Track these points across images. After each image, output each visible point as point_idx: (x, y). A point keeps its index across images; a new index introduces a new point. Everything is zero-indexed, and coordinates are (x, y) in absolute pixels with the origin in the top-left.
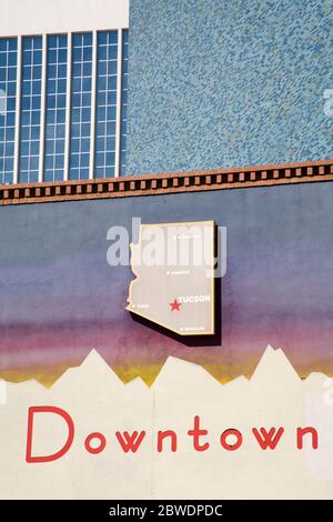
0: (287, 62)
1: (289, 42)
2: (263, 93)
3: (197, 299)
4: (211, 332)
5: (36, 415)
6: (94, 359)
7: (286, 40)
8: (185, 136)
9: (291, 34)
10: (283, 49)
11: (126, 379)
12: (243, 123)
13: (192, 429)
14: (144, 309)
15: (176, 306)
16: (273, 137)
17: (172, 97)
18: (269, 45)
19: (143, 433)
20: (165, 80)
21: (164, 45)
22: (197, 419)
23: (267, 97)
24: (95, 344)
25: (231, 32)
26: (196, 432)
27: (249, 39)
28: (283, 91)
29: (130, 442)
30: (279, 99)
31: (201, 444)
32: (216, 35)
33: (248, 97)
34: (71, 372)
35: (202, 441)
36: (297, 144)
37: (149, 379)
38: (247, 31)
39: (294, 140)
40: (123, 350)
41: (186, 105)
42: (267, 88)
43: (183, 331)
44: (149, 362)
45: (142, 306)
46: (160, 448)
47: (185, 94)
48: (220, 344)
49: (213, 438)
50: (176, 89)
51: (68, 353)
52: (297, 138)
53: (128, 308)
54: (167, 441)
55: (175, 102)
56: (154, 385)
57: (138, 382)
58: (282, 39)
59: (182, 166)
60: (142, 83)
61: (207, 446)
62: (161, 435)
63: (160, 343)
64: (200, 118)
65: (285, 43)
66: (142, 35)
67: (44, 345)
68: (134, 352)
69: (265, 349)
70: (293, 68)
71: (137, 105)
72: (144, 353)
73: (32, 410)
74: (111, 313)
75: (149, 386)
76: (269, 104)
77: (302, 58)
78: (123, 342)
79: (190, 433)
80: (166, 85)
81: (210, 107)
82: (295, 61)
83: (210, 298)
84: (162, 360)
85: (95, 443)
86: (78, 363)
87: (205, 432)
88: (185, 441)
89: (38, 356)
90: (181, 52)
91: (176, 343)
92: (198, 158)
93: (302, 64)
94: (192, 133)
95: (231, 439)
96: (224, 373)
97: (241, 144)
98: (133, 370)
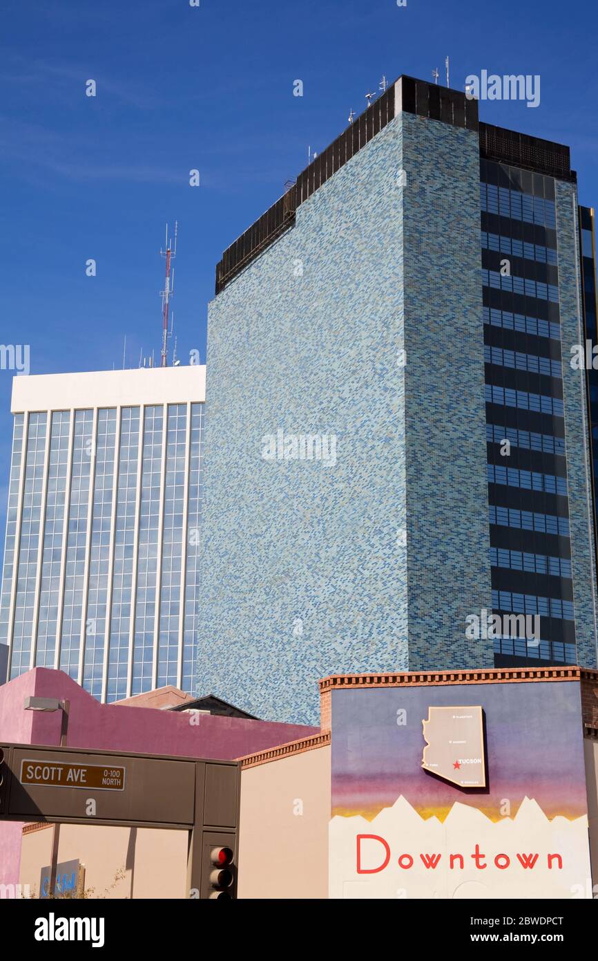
0: (359, 450)
1: (360, 432)
2: (337, 475)
3: (472, 761)
4: (484, 785)
5: (362, 840)
6: (402, 802)
7: (358, 431)
8: (260, 508)
9: (362, 426)
10: (355, 438)
11: (425, 817)
12: (317, 501)
13: (474, 853)
14: (434, 767)
15: (457, 765)
16: (346, 516)
17: (247, 472)
18: (342, 434)
19: (439, 856)
20: (241, 457)
21: (240, 425)
22: (477, 847)
23: (340, 480)
24: (400, 791)
25: (306, 419)
26: (477, 856)
27: (323, 427)
28: (355, 476)
29: (431, 862)
30: (352, 482)
31: (481, 864)
32: (290, 420)
33: (322, 478)
34: (386, 810)
35: (482, 861)
36: (369, 524)
37: (442, 817)
38: (320, 420)
39: (367, 520)
40: (420, 795)
41: (261, 480)
42: (340, 471)
43: (463, 784)
44: (439, 805)
45: (434, 765)
46: (452, 866)
47: (260, 470)
48: (488, 793)
49: (489, 860)
50: (251, 465)
51: (381, 796)
52: (370, 519)
53: (423, 766)
54: (457, 862)
55: (250, 477)
56: (446, 821)
57: (434, 819)
58: (354, 430)
59: (257, 536)
60: (218, 457)
61: (485, 866)
62: (452, 858)
63: (447, 792)
64: (275, 493)
65: (357, 433)
66: (218, 415)
67: (362, 790)
68: (427, 797)
69: (523, 798)
70: (364, 456)
71: (213, 477)
72: (435, 797)
73: (359, 837)
74: (410, 769)
75: (442, 822)
76: (342, 486)
77: (373, 447)
78: (420, 790)
79: (473, 856)
80: (241, 461)
81: (284, 484)
82: (366, 449)
83: (481, 761)
84: (450, 804)
85: (406, 862)
86: (390, 804)
87: (483, 856)
88: (470, 862)
89: (358, 798)
90: (256, 432)
91: (459, 792)
92: (273, 530)
93: (373, 453)
94: (268, 506)
95: (502, 861)
96: (494, 813)
97: (316, 520)
98: (428, 810)
